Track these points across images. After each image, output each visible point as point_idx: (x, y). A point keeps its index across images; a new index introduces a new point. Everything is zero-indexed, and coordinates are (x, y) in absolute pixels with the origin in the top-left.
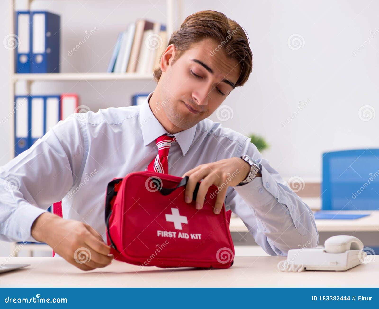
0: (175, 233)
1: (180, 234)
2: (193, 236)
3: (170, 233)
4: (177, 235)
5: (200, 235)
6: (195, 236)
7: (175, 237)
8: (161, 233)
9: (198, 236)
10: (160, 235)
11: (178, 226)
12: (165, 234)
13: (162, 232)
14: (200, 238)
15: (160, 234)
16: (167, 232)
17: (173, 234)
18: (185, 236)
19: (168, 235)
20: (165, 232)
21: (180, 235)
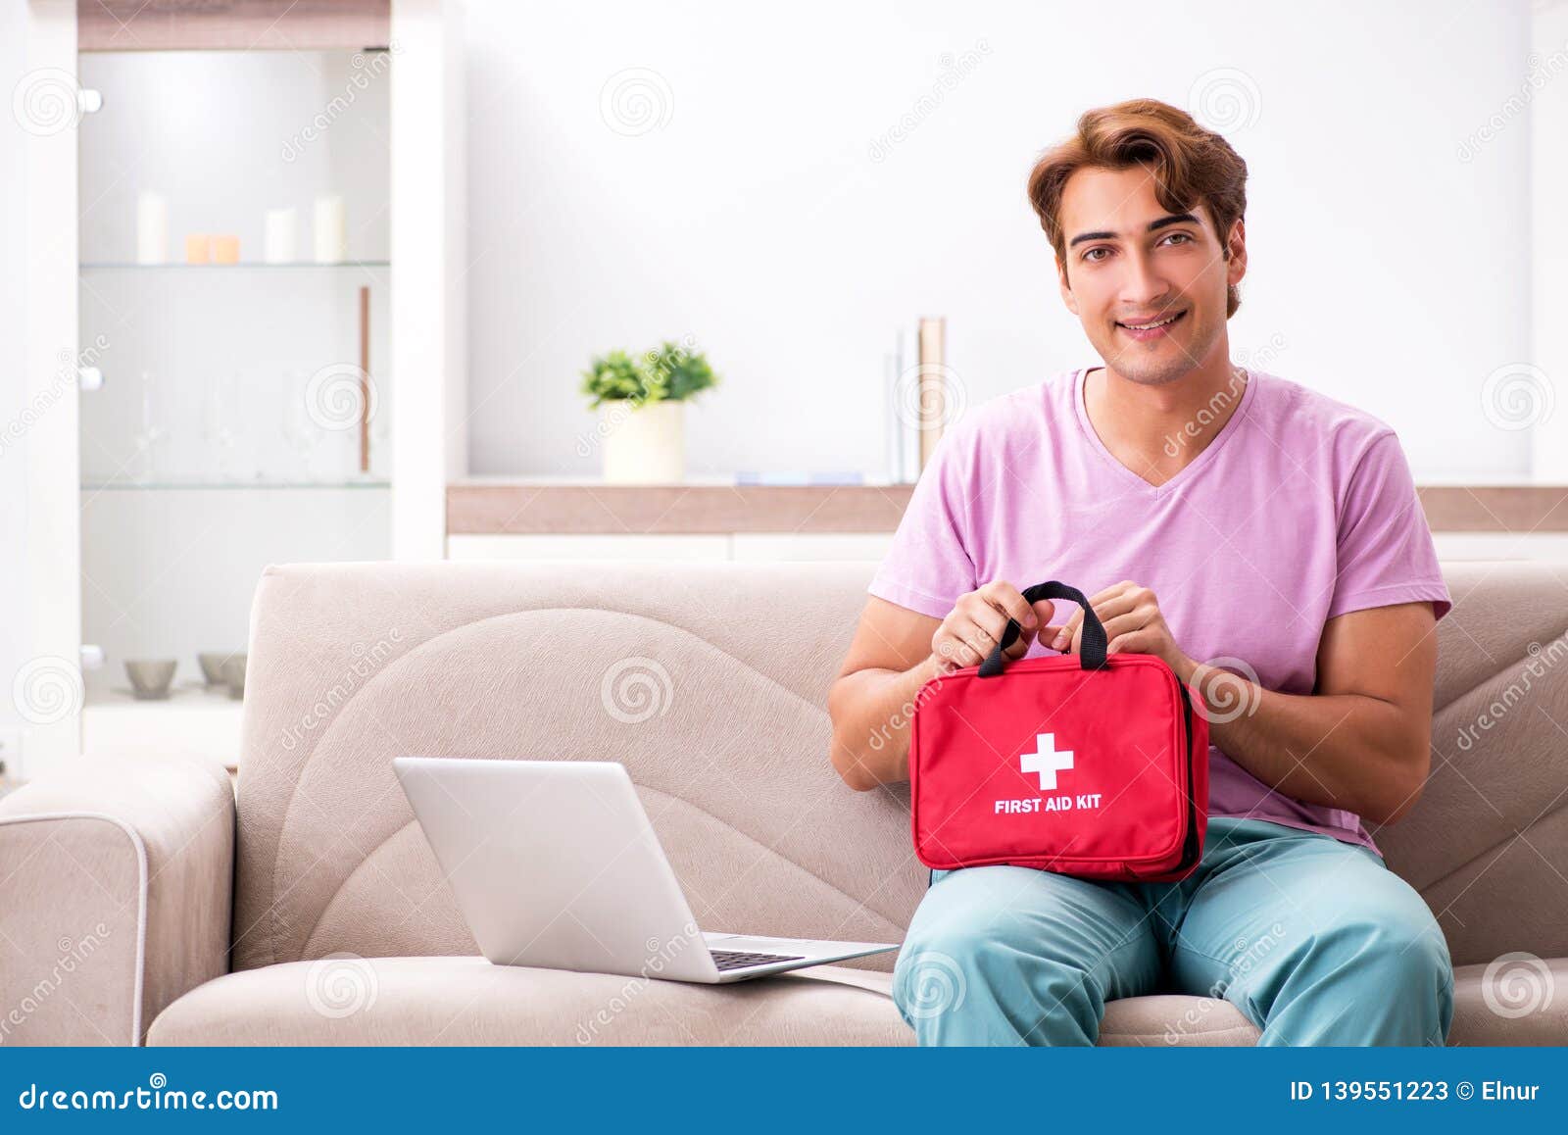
0: (1037, 801)
1: (1051, 800)
2: (1080, 802)
3: (1026, 803)
4: (1042, 805)
5: (1097, 797)
6: (1086, 801)
7: (1037, 809)
8: (1004, 805)
9: (1093, 800)
10: (1002, 811)
11: (1048, 782)
12: (1014, 806)
13: (1007, 803)
14: (1097, 805)
15: (1002, 807)
16: (1018, 802)
17: (1033, 804)
18: (1063, 804)
19: (1021, 807)
20: (1013, 802)
21: (1050, 805)
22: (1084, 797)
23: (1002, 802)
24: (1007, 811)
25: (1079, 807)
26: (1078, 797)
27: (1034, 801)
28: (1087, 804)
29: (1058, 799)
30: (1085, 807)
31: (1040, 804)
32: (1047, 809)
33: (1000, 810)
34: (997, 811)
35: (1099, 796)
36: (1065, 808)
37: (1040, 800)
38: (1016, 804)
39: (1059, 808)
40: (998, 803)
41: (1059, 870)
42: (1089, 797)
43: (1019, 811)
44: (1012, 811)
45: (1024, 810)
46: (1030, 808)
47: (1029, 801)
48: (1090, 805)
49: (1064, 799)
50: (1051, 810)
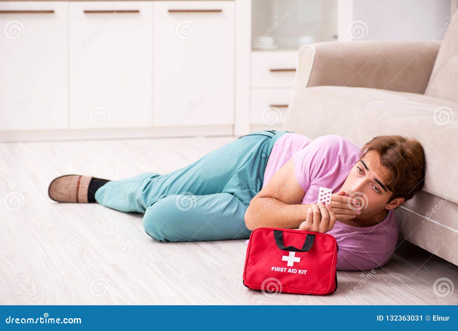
22: (301, 270)
23: (274, 267)
24: (275, 270)
25: (299, 273)
26: (299, 270)
27: (284, 268)
28: (302, 272)
29: (292, 269)
30: (301, 273)
31: (286, 270)
32: (288, 272)
33: (273, 270)
34: (272, 270)
35: (306, 271)
36: (294, 272)
37: (286, 269)
38: (278, 269)
39: (292, 272)
40: (273, 268)
41: (289, 292)
42: (303, 271)
43: (279, 271)
44: (277, 271)
45: (281, 271)
46: (283, 270)
47: (283, 268)
48: (303, 273)
49: (294, 270)
50: (289, 272)
